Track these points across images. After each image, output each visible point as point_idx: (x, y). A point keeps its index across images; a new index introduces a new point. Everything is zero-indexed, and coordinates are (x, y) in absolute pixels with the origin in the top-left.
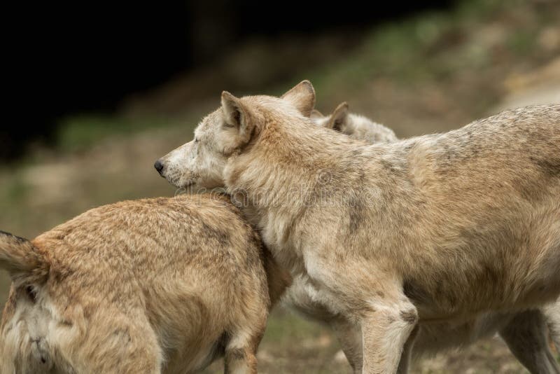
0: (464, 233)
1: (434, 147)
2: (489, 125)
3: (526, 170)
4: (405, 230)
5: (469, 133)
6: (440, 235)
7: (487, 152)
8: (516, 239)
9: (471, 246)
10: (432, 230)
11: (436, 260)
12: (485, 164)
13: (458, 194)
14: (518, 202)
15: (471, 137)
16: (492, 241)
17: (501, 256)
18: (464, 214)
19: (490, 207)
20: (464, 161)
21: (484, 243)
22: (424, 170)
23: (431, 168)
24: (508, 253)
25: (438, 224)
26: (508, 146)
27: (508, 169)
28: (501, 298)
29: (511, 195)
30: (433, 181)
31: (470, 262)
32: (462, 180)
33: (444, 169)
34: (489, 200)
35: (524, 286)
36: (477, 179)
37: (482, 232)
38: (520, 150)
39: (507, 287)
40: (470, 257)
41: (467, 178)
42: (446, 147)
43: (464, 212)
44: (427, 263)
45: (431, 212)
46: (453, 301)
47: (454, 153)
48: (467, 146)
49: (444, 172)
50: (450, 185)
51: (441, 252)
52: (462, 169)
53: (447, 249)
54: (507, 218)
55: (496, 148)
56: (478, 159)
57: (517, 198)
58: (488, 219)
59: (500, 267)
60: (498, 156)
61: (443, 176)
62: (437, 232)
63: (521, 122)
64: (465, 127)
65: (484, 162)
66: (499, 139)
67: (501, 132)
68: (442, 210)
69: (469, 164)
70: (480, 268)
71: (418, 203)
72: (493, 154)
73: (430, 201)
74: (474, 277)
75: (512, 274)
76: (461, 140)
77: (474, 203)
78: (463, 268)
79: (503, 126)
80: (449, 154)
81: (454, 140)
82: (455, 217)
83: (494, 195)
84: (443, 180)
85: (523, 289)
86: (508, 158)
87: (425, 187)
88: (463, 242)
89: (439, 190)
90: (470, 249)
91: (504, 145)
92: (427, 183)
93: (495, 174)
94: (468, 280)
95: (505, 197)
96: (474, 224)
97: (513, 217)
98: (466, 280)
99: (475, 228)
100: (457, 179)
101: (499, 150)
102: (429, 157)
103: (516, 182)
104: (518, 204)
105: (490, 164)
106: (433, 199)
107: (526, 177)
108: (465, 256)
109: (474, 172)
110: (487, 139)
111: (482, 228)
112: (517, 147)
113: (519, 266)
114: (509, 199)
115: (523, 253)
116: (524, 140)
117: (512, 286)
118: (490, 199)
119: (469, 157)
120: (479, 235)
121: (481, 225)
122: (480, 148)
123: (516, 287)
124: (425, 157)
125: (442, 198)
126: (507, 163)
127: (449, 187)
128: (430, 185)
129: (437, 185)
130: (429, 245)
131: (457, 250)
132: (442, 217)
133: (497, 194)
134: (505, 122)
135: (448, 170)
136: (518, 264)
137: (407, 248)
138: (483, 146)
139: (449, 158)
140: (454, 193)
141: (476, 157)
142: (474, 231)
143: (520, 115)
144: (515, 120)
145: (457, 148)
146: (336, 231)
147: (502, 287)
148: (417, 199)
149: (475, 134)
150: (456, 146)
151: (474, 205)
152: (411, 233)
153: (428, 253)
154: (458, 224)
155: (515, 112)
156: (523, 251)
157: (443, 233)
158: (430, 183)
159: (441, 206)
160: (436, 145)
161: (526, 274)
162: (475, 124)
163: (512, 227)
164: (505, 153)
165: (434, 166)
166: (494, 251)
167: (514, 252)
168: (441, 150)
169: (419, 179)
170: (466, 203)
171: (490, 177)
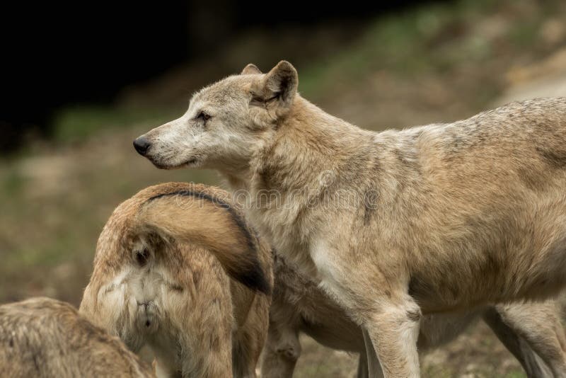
0: (469, 221)
1: (442, 136)
2: (496, 115)
3: (532, 160)
4: (414, 220)
5: (477, 123)
6: (446, 224)
7: (495, 140)
8: (519, 229)
9: (476, 235)
10: (438, 220)
11: (442, 251)
12: (492, 151)
13: (463, 180)
14: (523, 191)
15: (478, 126)
16: (496, 230)
17: (504, 246)
18: (469, 201)
19: (494, 195)
20: (472, 148)
21: (488, 232)
22: (432, 159)
23: (438, 156)
24: (511, 244)
25: (444, 212)
26: (514, 135)
27: (514, 158)
28: (502, 290)
29: (516, 183)
30: (439, 169)
31: (474, 251)
32: (468, 167)
33: (451, 156)
34: (494, 188)
35: (527, 279)
36: (483, 166)
37: (486, 220)
38: (527, 140)
39: (509, 279)
40: (474, 247)
41: (473, 165)
42: (454, 136)
43: (469, 199)
44: (433, 254)
45: (437, 200)
46: (455, 293)
47: (461, 141)
48: (475, 134)
49: (450, 160)
50: (456, 172)
51: (446, 241)
52: (469, 156)
53: (452, 239)
54: (511, 206)
55: (503, 136)
56: (485, 147)
57: (521, 187)
58: (494, 207)
59: (503, 258)
60: (505, 145)
61: (450, 163)
62: (442, 221)
63: (529, 113)
64: (473, 118)
65: (490, 149)
66: (505, 128)
67: (509, 121)
68: (448, 197)
69: (476, 151)
70: (483, 258)
71: (425, 192)
72: (500, 142)
73: (437, 190)
74: (477, 268)
75: (514, 266)
76: (468, 129)
77: (480, 190)
78: (468, 258)
79: (511, 116)
80: (457, 141)
81: (462, 129)
82: (461, 205)
83: (499, 183)
84: (449, 167)
85: (525, 282)
86: (514, 146)
87: (432, 175)
88: (467, 231)
89: (445, 178)
90: (474, 238)
91: (511, 134)
92: (433, 171)
93: (502, 162)
94: (472, 270)
95: (509, 185)
96: (479, 212)
97: (517, 206)
98: (470, 272)
99: (480, 216)
100: (463, 165)
101: (506, 139)
102: (436, 146)
103: (521, 172)
104: (522, 193)
105: (496, 152)
106: (439, 187)
107: (531, 167)
108: (470, 246)
109: (480, 159)
110: (494, 128)
111: (486, 216)
112: (524, 136)
113: (522, 258)
114: (514, 188)
115: (526, 244)
116: (530, 130)
117: (514, 278)
118: (495, 186)
119: (475, 144)
120: (483, 223)
121: (486, 213)
122: (487, 136)
123: (518, 279)
124: (433, 146)
125: (448, 185)
126: (514, 152)
127: (455, 174)
128: (437, 173)
129: (443, 172)
130: (435, 235)
131: (462, 239)
132: (448, 205)
133: (502, 182)
134: (512, 112)
135: (454, 157)
136: (521, 256)
137: (415, 239)
138: (490, 134)
139: (456, 146)
140: (460, 180)
141: (484, 144)
142: (479, 219)
143: (528, 107)
144: (522, 111)
145: (464, 136)
146: (351, 222)
147: (504, 278)
148: (425, 187)
149: (482, 123)
150: (464, 135)
151: (479, 192)
152: (418, 223)
153: (434, 243)
154: (463, 212)
155: (522, 103)
156: (526, 241)
157: (449, 222)
158: (436, 171)
159: (447, 194)
160: (443, 134)
161: (529, 267)
162: (482, 115)
163: (517, 217)
164: (512, 141)
165: (441, 154)
166: (498, 240)
167: (517, 243)
168: (449, 138)
169: (426, 168)
170: (471, 191)
171: (496, 164)
